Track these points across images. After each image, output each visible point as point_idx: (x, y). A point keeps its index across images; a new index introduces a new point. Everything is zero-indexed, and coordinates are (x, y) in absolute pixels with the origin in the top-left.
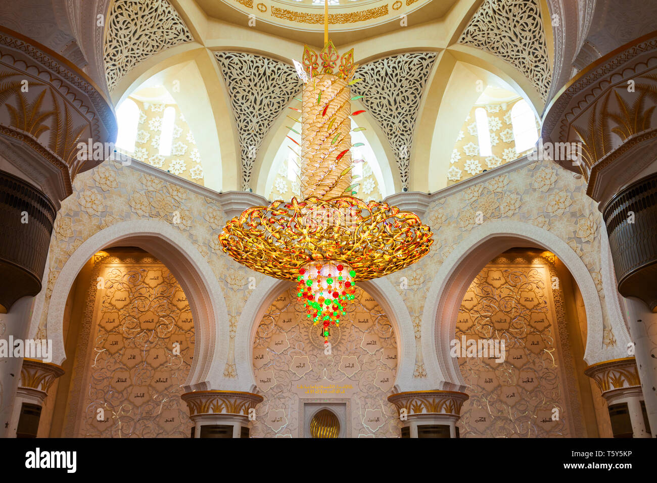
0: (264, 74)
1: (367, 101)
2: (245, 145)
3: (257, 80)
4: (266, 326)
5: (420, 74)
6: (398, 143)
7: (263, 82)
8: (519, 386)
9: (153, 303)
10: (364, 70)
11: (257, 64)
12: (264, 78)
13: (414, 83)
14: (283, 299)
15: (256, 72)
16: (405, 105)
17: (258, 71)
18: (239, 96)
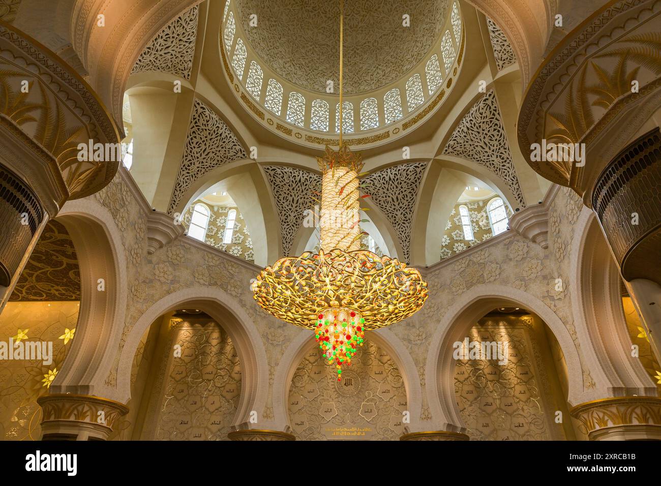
0: (300, 181)
1: (376, 199)
2: (285, 233)
3: (294, 185)
4: (300, 377)
5: (415, 178)
6: (400, 229)
7: (299, 187)
8: (512, 430)
9: (213, 358)
10: (373, 177)
11: (294, 174)
12: (299, 184)
13: (411, 185)
14: (314, 354)
15: (293, 179)
16: (405, 201)
17: (295, 179)
18: (281, 197)
